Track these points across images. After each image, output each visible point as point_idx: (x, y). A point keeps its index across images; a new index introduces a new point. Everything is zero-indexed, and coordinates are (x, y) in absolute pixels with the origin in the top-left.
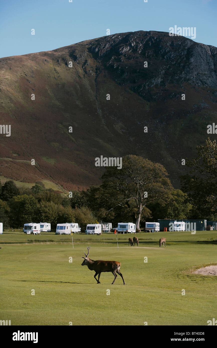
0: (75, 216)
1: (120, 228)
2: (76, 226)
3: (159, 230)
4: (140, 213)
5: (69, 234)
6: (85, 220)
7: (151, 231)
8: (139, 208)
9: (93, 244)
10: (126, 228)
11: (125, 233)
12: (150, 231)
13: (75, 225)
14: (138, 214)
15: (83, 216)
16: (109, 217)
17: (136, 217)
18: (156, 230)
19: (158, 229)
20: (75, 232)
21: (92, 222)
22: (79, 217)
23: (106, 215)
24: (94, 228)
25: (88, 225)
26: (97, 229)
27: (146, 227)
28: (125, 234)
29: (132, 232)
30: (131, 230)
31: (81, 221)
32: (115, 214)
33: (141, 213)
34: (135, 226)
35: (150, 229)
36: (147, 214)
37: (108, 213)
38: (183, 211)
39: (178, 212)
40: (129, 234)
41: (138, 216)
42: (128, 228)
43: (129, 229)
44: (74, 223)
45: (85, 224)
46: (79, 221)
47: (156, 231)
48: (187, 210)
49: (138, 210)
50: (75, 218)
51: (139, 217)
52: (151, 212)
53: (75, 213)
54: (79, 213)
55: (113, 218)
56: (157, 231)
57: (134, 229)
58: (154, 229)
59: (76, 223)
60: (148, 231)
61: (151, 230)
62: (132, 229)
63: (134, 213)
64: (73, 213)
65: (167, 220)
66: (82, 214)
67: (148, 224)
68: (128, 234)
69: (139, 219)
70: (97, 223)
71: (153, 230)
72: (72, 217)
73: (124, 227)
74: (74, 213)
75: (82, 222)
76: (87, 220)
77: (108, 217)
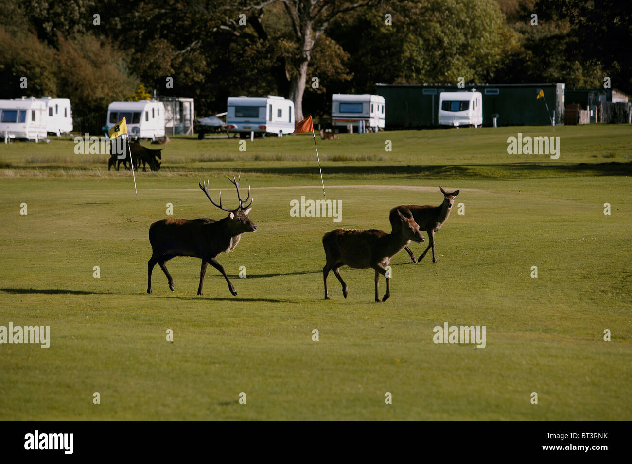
0: (55, 69)
1: (236, 116)
2: (61, 111)
3: (382, 124)
4: (306, 59)
5: (42, 142)
6: (96, 88)
7: (356, 129)
8: (301, 41)
9: (187, 175)
10: (257, 117)
11: (258, 135)
12: (351, 127)
13: (57, 106)
14: (298, 62)
15: (87, 70)
16: (186, 74)
17: (288, 75)
18: (373, 123)
19: (378, 119)
20: (58, 135)
21: (125, 92)
22: (72, 73)
23: (172, 66)
24: (134, 117)
25: (114, 106)
26: (147, 119)
27: (335, 113)
28: (257, 140)
29: (281, 131)
30: (277, 123)
31: (82, 92)
32: (208, 65)
33: (309, 58)
34: (290, 108)
35: (347, 121)
36: (331, 62)
37: (181, 60)
38: (464, 50)
39: (443, 57)
40: (272, 139)
41: (295, 72)
42: (268, 118)
43: (271, 119)
44: (53, 97)
45: (96, 101)
46: (70, 90)
47: (373, 128)
48: (478, 48)
49: (298, 49)
50: (58, 79)
51: (300, 75)
52: (346, 56)
53: (54, 59)
54: (73, 60)
55: (200, 77)
56: (377, 129)
57: (290, 121)
58: (367, 119)
59: (59, 96)
60: (344, 130)
61: (356, 124)
62: (279, 119)
63: (282, 60)
64: (48, 59)
65: (407, 85)
66: (83, 62)
67: (342, 103)
68: (267, 139)
69: (302, 85)
70: (145, 99)
71: (361, 124)
72: (46, 74)
73: (252, 112)
74: (50, 61)
75: (86, 93)
76: (106, 86)
77: (182, 75)
